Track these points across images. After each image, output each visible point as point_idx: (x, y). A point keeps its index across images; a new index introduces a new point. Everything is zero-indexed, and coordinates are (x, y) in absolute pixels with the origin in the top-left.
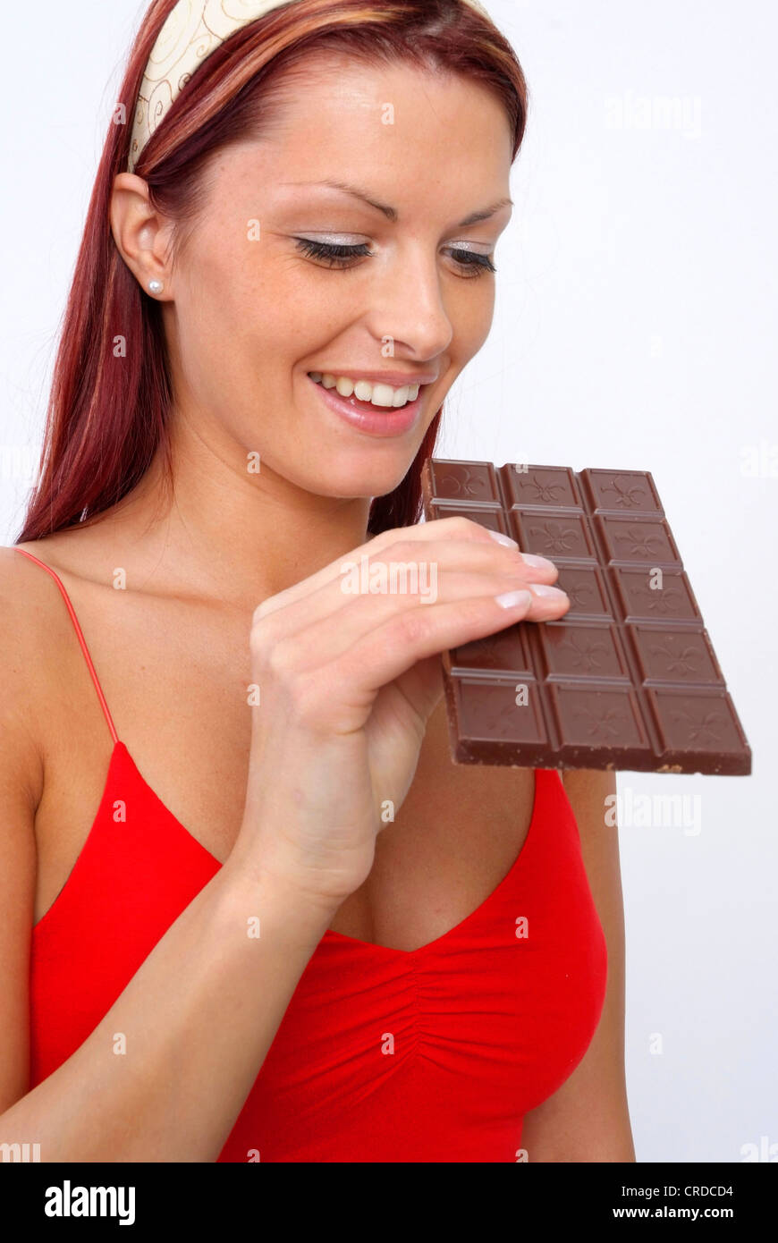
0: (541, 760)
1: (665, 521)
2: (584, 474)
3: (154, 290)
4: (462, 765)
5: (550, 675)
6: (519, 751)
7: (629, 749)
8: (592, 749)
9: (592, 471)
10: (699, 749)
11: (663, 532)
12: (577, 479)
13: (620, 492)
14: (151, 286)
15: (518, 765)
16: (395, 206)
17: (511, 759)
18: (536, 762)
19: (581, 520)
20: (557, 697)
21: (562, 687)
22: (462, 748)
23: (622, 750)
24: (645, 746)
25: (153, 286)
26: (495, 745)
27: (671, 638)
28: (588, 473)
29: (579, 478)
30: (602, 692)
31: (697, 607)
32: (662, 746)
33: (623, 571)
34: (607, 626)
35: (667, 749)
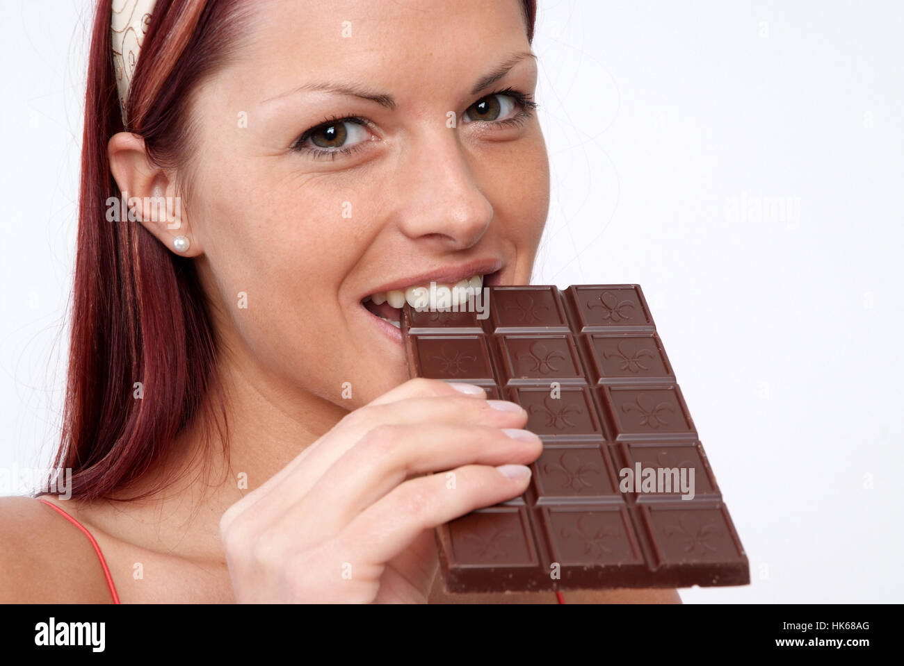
0: (534, 583)
1: (656, 334)
2: (569, 291)
3: (178, 248)
4: (454, 594)
5: (540, 498)
6: (511, 576)
7: (622, 566)
8: (585, 569)
9: (577, 287)
10: (694, 561)
11: (654, 346)
12: (561, 296)
13: (607, 307)
14: (176, 243)
15: (512, 590)
16: (388, 92)
17: (504, 585)
18: (529, 586)
19: (567, 339)
20: (548, 519)
21: (553, 509)
22: (453, 577)
23: (616, 567)
24: (640, 561)
25: (179, 244)
26: (485, 572)
27: (665, 453)
28: (574, 290)
29: (564, 297)
30: (593, 512)
31: (691, 419)
32: (656, 560)
33: (613, 388)
34: (598, 446)
35: (662, 563)
